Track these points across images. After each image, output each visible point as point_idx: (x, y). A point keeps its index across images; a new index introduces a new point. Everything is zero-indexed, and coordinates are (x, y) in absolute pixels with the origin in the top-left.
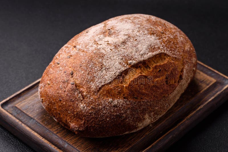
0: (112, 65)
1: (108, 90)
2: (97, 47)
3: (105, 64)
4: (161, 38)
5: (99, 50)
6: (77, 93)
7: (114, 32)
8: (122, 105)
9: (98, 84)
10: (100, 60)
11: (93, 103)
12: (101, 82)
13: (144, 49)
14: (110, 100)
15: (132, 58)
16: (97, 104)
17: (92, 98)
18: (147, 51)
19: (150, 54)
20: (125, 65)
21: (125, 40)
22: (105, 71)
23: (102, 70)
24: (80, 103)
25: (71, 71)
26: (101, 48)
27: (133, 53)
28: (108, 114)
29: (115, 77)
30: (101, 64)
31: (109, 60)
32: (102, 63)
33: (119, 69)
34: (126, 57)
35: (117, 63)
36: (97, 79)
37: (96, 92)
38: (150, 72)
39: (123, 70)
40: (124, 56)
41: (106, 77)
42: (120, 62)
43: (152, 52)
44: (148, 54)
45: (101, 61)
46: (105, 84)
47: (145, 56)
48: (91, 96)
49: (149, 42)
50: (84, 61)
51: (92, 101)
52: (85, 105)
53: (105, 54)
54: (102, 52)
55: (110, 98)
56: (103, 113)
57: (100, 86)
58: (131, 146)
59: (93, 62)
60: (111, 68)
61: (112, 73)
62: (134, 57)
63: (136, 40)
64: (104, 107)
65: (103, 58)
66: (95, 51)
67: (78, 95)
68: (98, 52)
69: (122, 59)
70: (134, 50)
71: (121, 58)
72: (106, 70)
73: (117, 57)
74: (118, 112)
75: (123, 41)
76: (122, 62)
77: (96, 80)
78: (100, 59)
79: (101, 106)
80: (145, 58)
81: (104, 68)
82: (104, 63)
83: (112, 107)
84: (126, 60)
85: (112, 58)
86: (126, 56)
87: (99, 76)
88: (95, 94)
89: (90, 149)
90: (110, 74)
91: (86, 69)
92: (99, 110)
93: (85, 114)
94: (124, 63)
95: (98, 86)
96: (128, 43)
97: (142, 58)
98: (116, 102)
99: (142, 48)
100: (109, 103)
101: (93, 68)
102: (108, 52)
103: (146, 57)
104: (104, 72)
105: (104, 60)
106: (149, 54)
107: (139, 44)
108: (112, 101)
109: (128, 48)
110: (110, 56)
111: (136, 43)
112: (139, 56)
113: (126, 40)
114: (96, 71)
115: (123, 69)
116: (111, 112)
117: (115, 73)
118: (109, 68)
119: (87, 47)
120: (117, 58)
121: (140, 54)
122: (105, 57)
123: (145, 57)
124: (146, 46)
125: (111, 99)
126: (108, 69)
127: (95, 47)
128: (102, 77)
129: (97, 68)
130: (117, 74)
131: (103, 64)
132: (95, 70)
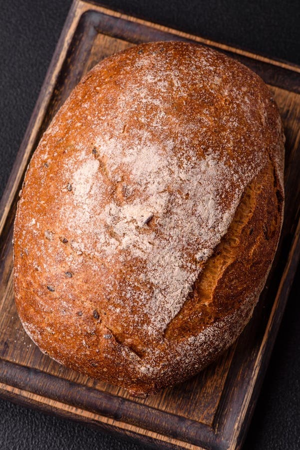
0: (169, 278)
1: (181, 327)
2: (120, 243)
3: (155, 282)
4: (223, 148)
5: (127, 251)
6: (126, 352)
7: (134, 190)
8: (214, 336)
9: (159, 326)
10: (142, 276)
11: (163, 358)
12: (163, 320)
13: (212, 212)
14: (191, 339)
15: (198, 245)
16: (171, 357)
17: (157, 352)
18: (218, 211)
19: (227, 216)
20: (194, 267)
21: (168, 207)
22: (161, 295)
23: (154, 295)
24: (139, 366)
25: (92, 311)
26: (131, 246)
27: (196, 232)
28: (195, 359)
29: (184, 299)
30: (149, 286)
31: (160, 269)
32: (149, 282)
33: (186, 280)
34: (187, 248)
35: (177, 268)
36: (153, 317)
37: (160, 339)
38: (236, 247)
39: (194, 279)
40: (183, 247)
41: (168, 306)
42: (181, 264)
43: (228, 207)
44: (222, 218)
45: (144, 279)
46: (172, 320)
47: (219, 227)
48: (154, 349)
49: (211, 186)
50: (111, 286)
51: (160, 357)
52: (148, 366)
53: (145, 258)
54: (137, 255)
55: (189, 337)
56: (187, 363)
57: (164, 327)
58: (234, 353)
59: (130, 285)
60: (170, 286)
61: (176, 293)
62: (202, 241)
63: (188, 194)
64: (185, 355)
65: (145, 270)
66: (121, 259)
67: (127, 355)
68: (129, 258)
69: (182, 257)
70: (195, 222)
71: (179, 254)
72: (163, 293)
73: (170, 257)
74: (211, 348)
75: (165, 211)
76: (184, 262)
77: (152, 320)
78: (140, 274)
79: (179, 356)
80: (222, 232)
81: (157, 291)
82: (152, 280)
83: (197, 347)
84: (190, 255)
85: (162, 263)
86: (186, 246)
87: (154, 309)
88: (161, 343)
89: (169, 396)
90: (172, 297)
91: (122, 303)
92: (178, 364)
93: (154, 376)
94: (189, 265)
95: (161, 328)
96: (174, 210)
97: (217, 235)
98: (201, 337)
99: (206, 211)
100: (190, 345)
101: (136, 297)
102: (148, 251)
103: (222, 229)
104: (160, 297)
105: (150, 274)
106: (225, 220)
107: (198, 203)
108: (194, 340)
109: (180, 222)
110: (157, 259)
111: (190, 203)
112: (211, 234)
113: (170, 206)
114: (145, 303)
115: (193, 277)
116: (198, 355)
117: (181, 292)
118: (168, 287)
119: (99, 245)
120: (173, 259)
121: (209, 229)
122: (148, 267)
123: (220, 230)
124: (210, 201)
125: (193, 338)
126: (164, 289)
127: (116, 245)
128: (160, 309)
129: (144, 294)
130: (187, 291)
131: (152, 283)
132: (141, 300)
